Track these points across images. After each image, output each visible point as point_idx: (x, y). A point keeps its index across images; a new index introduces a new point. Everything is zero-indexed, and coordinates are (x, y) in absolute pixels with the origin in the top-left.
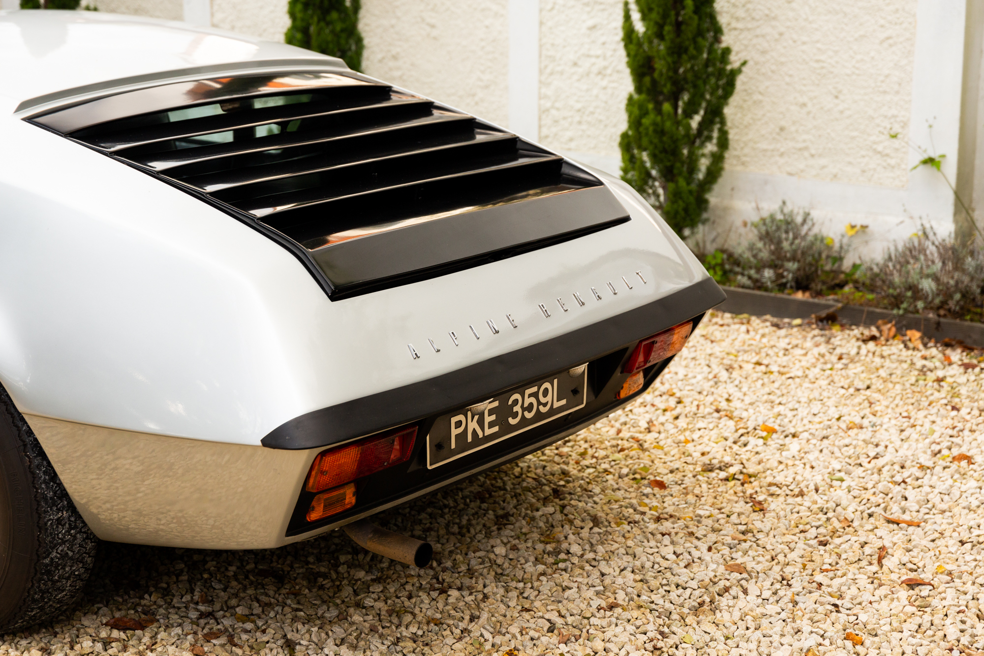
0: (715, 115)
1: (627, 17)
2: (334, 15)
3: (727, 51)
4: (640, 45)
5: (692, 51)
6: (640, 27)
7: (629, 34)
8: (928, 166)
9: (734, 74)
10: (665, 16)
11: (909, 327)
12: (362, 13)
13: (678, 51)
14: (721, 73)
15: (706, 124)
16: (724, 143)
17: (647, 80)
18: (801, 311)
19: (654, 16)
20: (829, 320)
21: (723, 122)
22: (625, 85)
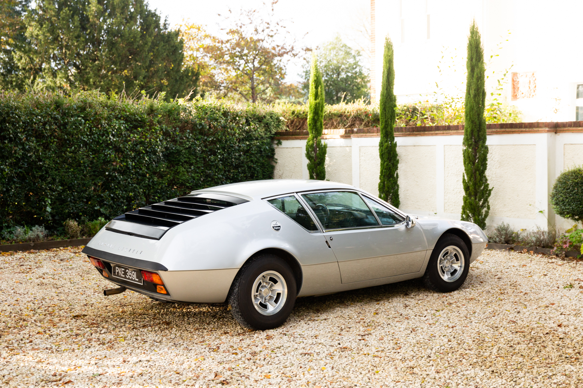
0: (486, 201)
1: (464, 176)
2: (391, 179)
3: (488, 184)
4: (466, 183)
5: (479, 184)
6: (466, 178)
7: (464, 180)
8: (541, 213)
9: (490, 190)
10: (471, 176)
11: (531, 250)
12: (399, 179)
13: (475, 184)
14: (487, 190)
15: (484, 203)
16: (489, 208)
17: (468, 192)
18: (505, 248)
19: (469, 176)
20: (511, 249)
21: (488, 203)
22: (463, 193)
